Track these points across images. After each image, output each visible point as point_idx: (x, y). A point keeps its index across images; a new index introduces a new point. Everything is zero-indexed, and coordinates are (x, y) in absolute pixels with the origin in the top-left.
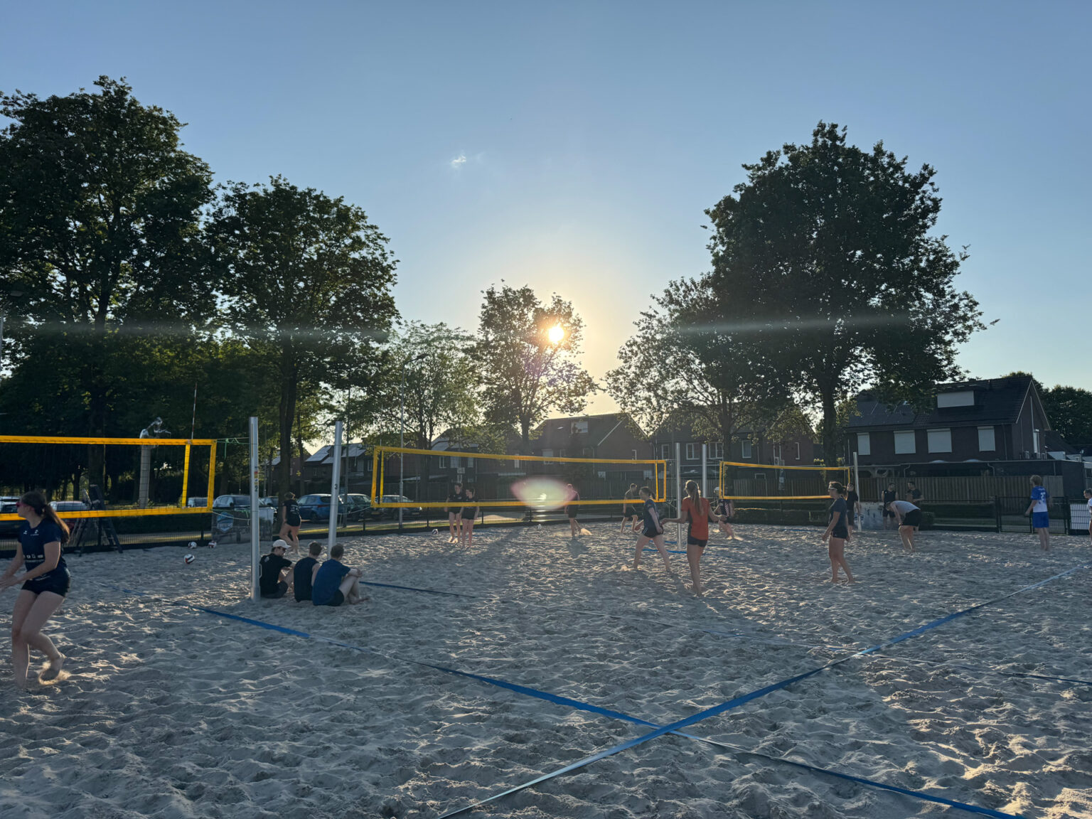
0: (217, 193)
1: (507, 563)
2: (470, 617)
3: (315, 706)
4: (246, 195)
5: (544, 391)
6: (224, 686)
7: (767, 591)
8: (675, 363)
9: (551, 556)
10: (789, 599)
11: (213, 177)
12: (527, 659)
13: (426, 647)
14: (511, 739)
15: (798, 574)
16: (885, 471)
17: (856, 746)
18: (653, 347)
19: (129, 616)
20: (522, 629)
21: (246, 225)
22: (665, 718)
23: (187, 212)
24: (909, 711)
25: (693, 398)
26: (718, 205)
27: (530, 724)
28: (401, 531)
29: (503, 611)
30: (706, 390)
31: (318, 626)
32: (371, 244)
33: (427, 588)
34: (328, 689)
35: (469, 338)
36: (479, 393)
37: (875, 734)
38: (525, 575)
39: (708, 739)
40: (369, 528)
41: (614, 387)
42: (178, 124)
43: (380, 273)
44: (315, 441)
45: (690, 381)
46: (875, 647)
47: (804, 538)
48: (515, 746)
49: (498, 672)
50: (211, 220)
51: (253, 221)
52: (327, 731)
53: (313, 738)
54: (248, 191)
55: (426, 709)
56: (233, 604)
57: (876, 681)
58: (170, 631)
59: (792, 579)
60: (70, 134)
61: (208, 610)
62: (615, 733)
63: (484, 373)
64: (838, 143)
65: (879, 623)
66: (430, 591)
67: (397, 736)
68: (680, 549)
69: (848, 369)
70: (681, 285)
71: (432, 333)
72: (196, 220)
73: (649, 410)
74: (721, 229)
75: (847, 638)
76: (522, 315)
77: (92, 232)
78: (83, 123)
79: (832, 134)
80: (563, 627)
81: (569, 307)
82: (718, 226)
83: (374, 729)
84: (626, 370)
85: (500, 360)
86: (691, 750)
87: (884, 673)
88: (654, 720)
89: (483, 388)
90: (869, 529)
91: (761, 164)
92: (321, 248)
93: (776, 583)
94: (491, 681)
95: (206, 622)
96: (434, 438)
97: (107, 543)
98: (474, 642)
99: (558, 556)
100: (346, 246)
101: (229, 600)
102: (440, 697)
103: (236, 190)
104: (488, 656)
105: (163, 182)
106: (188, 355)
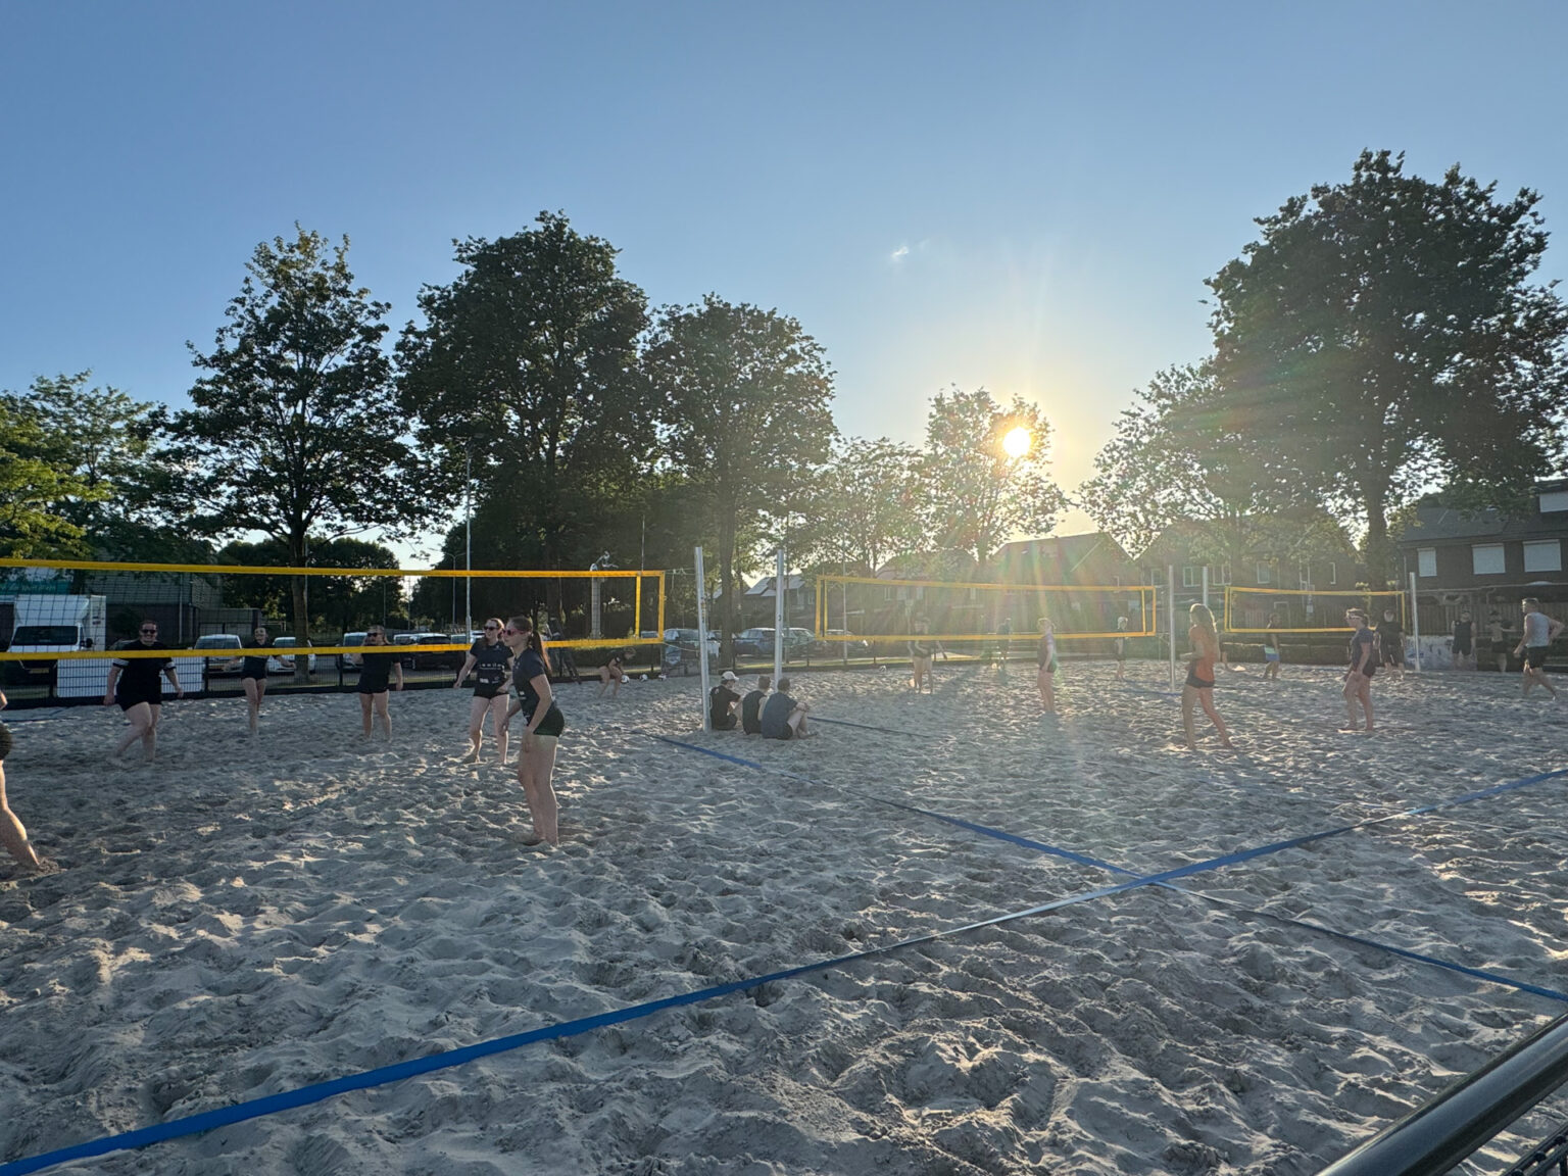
0: (652, 318)
1: (964, 703)
2: (925, 757)
3: (772, 833)
4: (680, 317)
5: (1004, 510)
6: (685, 810)
7: (1284, 740)
8: (1168, 469)
9: (1015, 697)
10: (1314, 749)
11: (648, 302)
12: (989, 801)
13: (880, 784)
14: (974, 877)
15: (1327, 721)
16: (1457, 597)
17: (1392, 914)
18: (1138, 453)
19: (594, 742)
20: (982, 772)
21: (681, 349)
22: (1149, 869)
23: (625, 343)
24: (1469, 881)
25: (1191, 511)
26: (1222, 273)
27: (994, 865)
28: (846, 668)
29: (961, 752)
30: (1208, 501)
31: (769, 758)
32: (807, 357)
33: (878, 726)
34: (782, 818)
35: (916, 454)
36: (928, 515)
37: (1419, 902)
38: (985, 717)
39: (1201, 893)
40: (814, 663)
41: (1090, 502)
42: (613, 251)
43: (816, 387)
44: (754, 573)
45: (1187, 491)
46: (1428, 807)
47: (1337, 679)
48: (978, 883)
49: (958, 811)
50: (648, 347)
51: (687, 345)
52: (785, 856)
53: (772, 862)
54: (682, 313)
55: (883, 842)
56: (686, 734)
57: (1426, 845)
58: (631, 757)
59: (1320, 727)
60: (517, 274)
61: (664, 739)
62: (1089, 880)
63: (933, 492)
64: (1390, 175)
65: (1437, 780)
66: (881, 729)
67: (855, 865)
68: (1174, 691)
69: (1404, 468)
70: (1172, 375)
71: (874, 450)
72: (634, 348)
73: (1134, 528)
74: (1226, 302)
75: (1389, 795)
76: (977, 423)
77: (539, 369)
78: (527, 261)
79: (1382, 165)
80: (1030, 771)
81: (1033, 409)
82: (1222, 298)
83: (832, 858)
84: (1105, 481)
85: (951, 476)
86: (1179, 903)
87: (1439, 837)
88: (1135, 870)
89: (932, 509)
90: (1431, 669)
91: (1280, 215)
92: (756, 366)
93: (1296, 730)
94: (951, 820)
95: (663, 750)
96: (878, 567)
97: (567, 674)
98: (930, 782)
99: (1023, 697)
100: (781, 361)
101: (682, 730)
102: (896, 832)
103: (670, 313)
104: (945, 796)
105: (602, 312)
106: (631, 488)
